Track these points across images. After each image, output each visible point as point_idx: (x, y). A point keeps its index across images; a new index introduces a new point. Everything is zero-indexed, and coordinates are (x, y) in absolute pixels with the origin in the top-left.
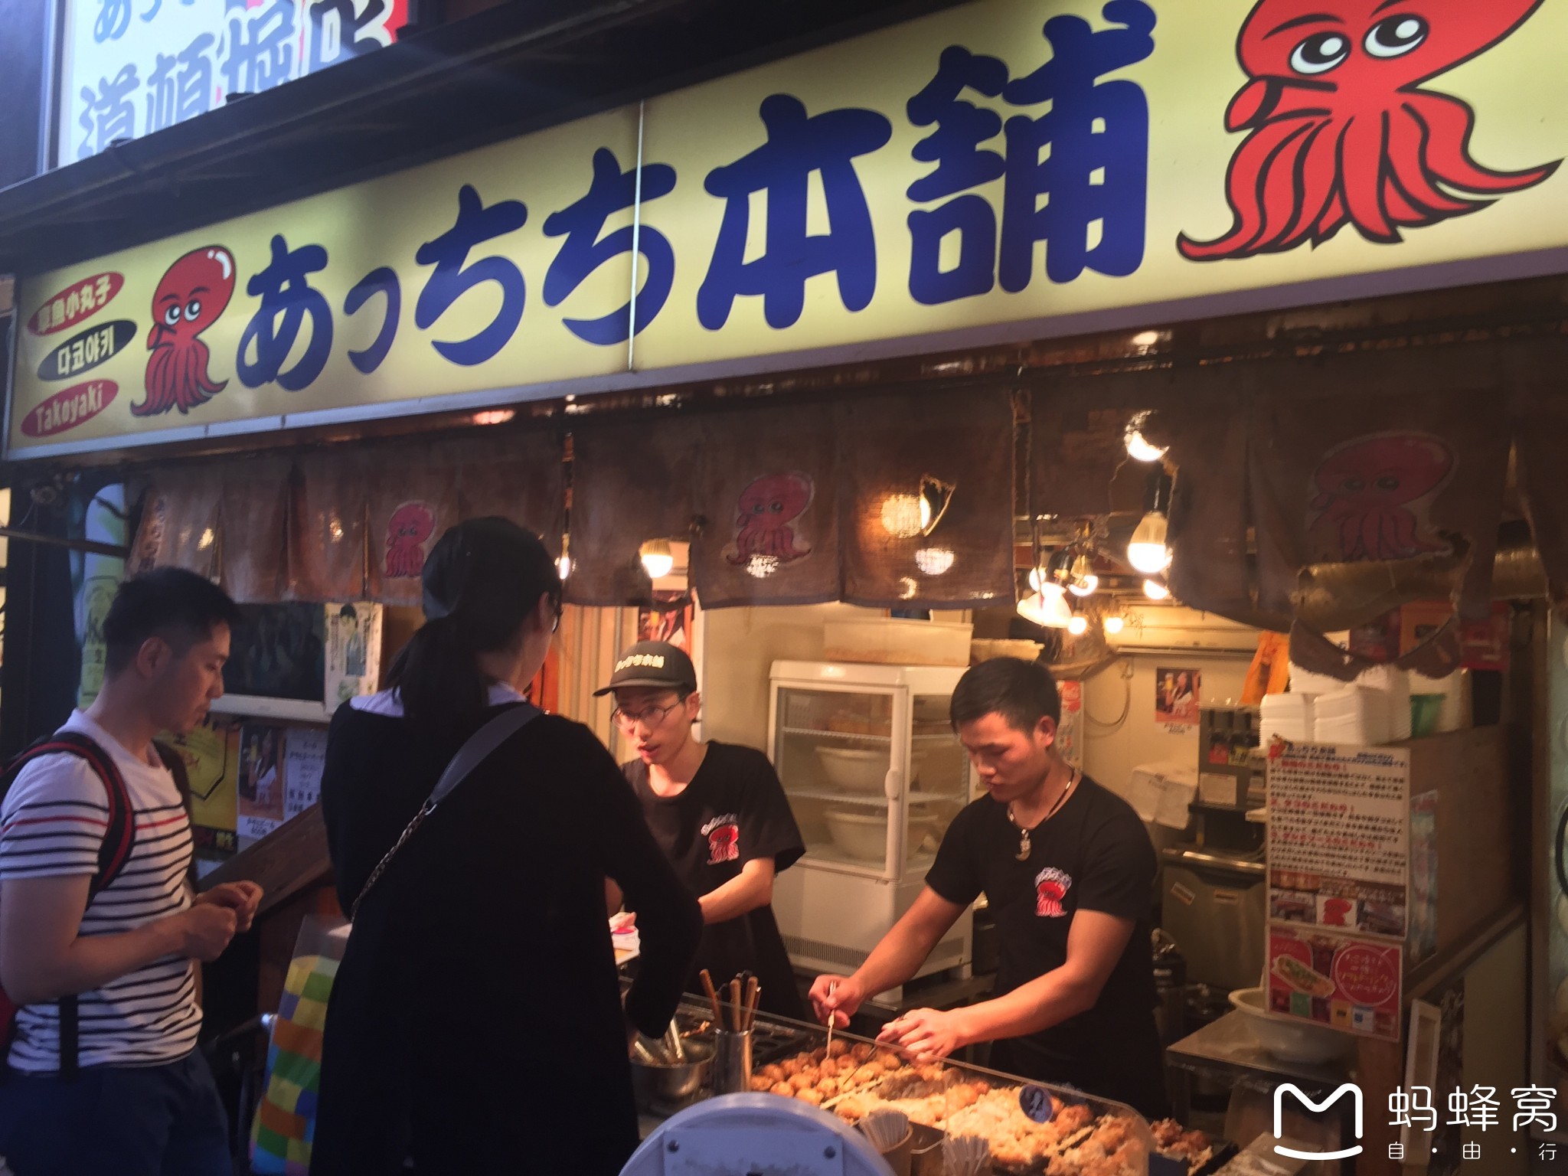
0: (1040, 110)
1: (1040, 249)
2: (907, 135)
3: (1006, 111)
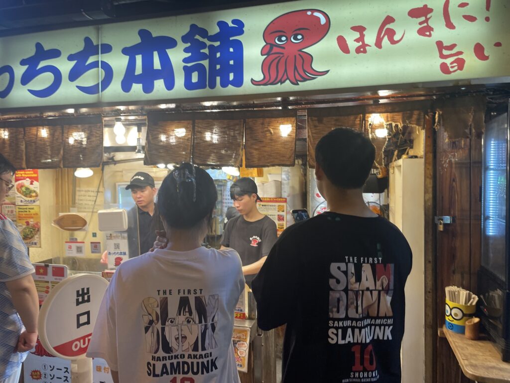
0: (217, 44)
1: (218, 79)
2: (182, 46)
3: (208, 43)
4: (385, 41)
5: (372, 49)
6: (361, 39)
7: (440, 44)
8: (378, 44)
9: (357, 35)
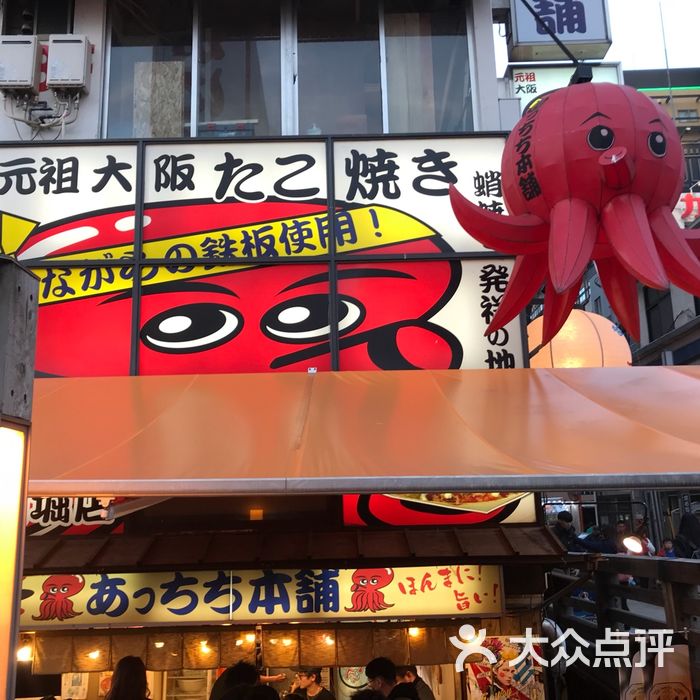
0: (320, 581)
1: (322, 606)
2: (295, 581)
3: (314, 581)
4: (426, 588)
5: (419, 592)
6: (412, 586)
7: (456, 592)
8: (423, 589)
9: (410, 583)
